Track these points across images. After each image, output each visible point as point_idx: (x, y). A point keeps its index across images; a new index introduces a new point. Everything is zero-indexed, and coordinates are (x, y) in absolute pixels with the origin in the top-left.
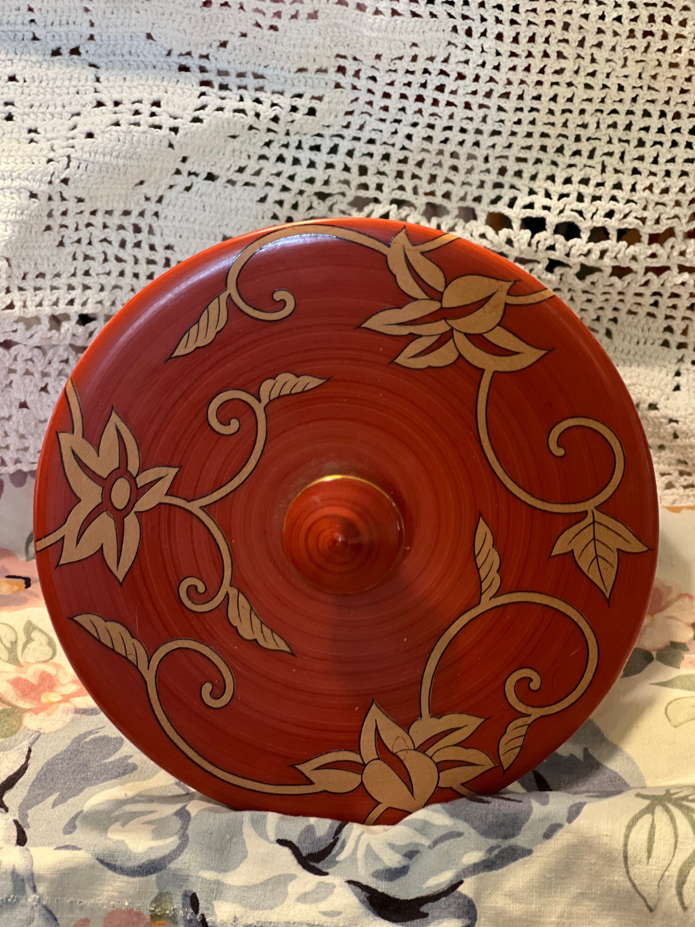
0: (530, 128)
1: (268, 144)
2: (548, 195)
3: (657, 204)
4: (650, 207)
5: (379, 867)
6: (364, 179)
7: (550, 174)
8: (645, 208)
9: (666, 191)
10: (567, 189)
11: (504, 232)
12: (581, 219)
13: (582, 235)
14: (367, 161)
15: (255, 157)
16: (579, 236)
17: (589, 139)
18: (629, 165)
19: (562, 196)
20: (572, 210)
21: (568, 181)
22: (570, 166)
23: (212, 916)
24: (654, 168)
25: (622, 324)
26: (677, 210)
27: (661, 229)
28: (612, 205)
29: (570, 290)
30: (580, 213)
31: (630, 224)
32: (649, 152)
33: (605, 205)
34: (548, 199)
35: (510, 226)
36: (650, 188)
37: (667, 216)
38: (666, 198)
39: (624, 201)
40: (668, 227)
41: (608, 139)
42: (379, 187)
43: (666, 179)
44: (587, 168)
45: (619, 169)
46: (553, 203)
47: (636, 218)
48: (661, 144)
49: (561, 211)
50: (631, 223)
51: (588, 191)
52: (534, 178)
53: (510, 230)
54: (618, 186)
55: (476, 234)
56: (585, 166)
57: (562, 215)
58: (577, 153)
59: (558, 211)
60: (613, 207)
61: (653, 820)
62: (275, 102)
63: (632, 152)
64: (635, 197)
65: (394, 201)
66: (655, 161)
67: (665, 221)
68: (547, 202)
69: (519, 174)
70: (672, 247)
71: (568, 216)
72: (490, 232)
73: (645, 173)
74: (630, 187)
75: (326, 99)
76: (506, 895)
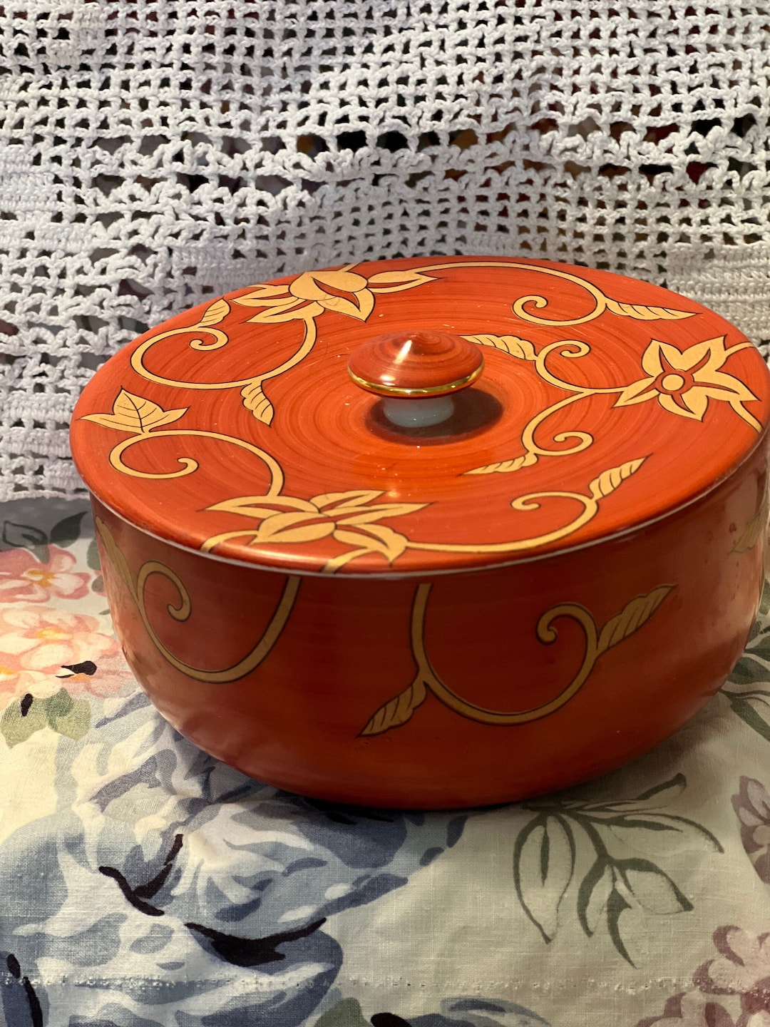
0: (329, 24)
1: (25, 87)
2: (363, 103)
3: (492, 96)
4: (483, 101)
5: (224, 905)
6: (145, 115)
7: (362, 79)
8: (478, 103)
9: (499, 79)
10: (384, 92)
11: (321, 156)
12: (406, 126)
13: (410, 144)
14: (145, 92)
15: (12, 106)
16: (406, 146)
17: (401, 30)
18: (451, 52)
19: (379, 102)
20: (394, 117)
21: (383, 83)
22: (385, 64)
23: (37, 977)
24: (481, 52)
25: (472, 243)
26: (516, 102)
27: (500, 126)
28: (439, 104)
29: (401, 201)
30: (404, 119)
31: (463, 125)
32: (472, 33)
33: (430, 105)
34: (364, 108)
35: (325, 148)
36: (480, 77)
37: (505, 110)
38: (500, 88)
39: (453, 98)
40: (508, 123)
41: (423, 26)
42: (164, 121)
43: (497, 63)
44: (404, 64)
45: (440, 60)
46: (370, 111)
47: (469, 116)
48: (485, 22)
49: (382, 120)
50: (463, 123)
51: (408, 91)
52: (343, 87)
53: (327, 153)
54: (442, 80)
55: (289, 164)
56: (401, 63)
57: (384, 124)
58: (390, 48)
59: (378, 120)
60: (440, 107)
61: (546, 832)
62: (18, 28)
63: (453, 36)
64: (463, 90)
65: (185, 136)
66: (481, 44)
67: (503, 116)
68: (363, 111)
69: (325, 85)
70: (514, 142)
71: (391, 125)
72: (304, 159)
73: (471, 59)
74: (456, 79)
75: (75, 16)
76: (377, 932)
